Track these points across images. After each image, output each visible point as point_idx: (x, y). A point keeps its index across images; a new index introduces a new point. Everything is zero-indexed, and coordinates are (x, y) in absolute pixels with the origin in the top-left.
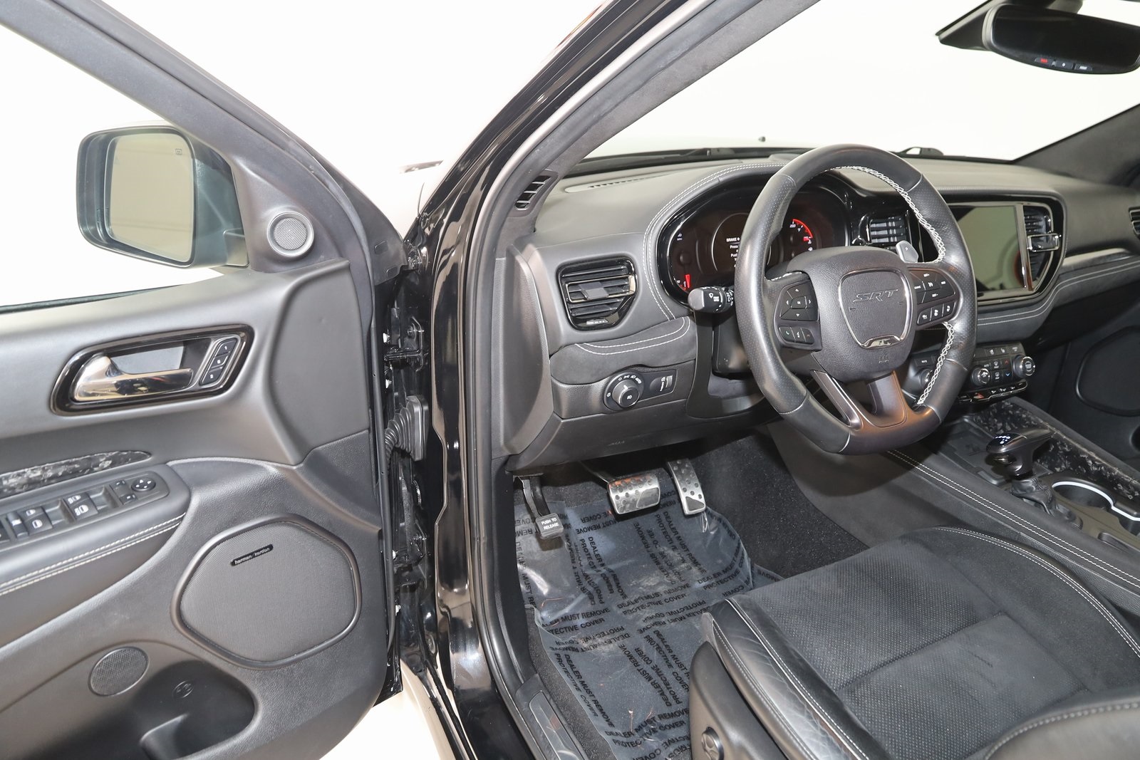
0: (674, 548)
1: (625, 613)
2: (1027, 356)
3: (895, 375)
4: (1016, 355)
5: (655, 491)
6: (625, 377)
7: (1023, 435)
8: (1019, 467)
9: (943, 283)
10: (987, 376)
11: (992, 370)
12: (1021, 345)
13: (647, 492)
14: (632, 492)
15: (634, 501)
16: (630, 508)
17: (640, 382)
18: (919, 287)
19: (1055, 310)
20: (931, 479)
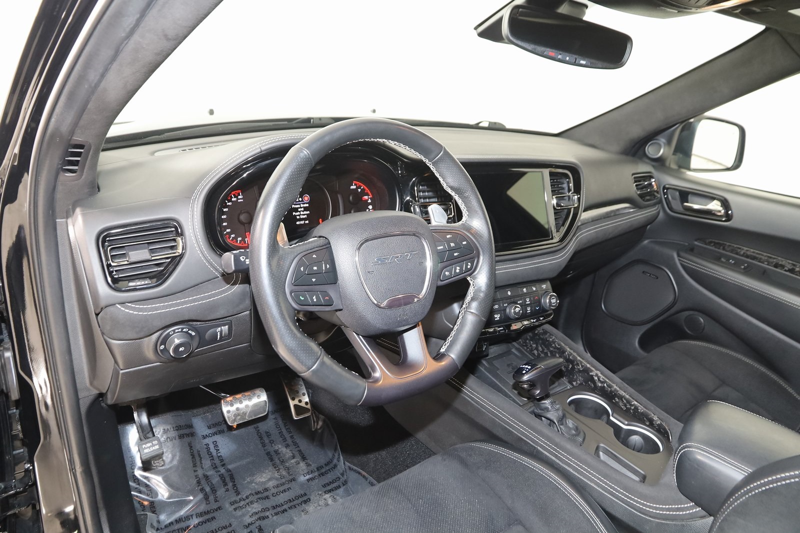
0: (287, 446)
1: (235, 509)
2: (554, 292)
3: (421, 326)
4: (544, 292)
5: (263, 404)
6: (177, 331)
7: (542, 366)
8: (538, 392)
9: (464, 243)
10: (520, 311)
11: (524, 306)
12: (549, 283)
13: (255, 405)
14: (242, 406)
15: (244, 414)
16: (240, 419)
17: (193, 334)
18: (442, 247)
19: (576, 254)
20: (473, 399)
